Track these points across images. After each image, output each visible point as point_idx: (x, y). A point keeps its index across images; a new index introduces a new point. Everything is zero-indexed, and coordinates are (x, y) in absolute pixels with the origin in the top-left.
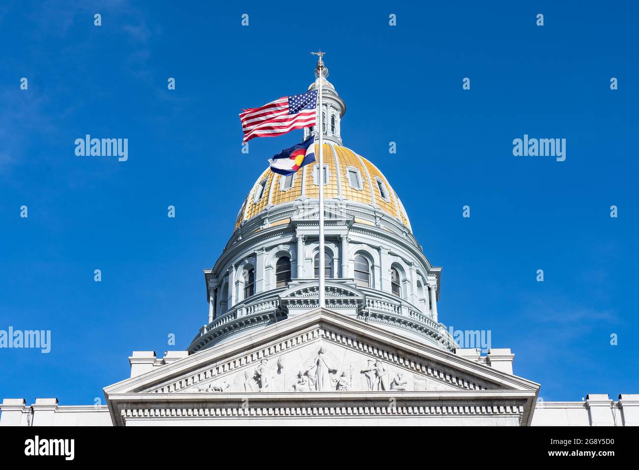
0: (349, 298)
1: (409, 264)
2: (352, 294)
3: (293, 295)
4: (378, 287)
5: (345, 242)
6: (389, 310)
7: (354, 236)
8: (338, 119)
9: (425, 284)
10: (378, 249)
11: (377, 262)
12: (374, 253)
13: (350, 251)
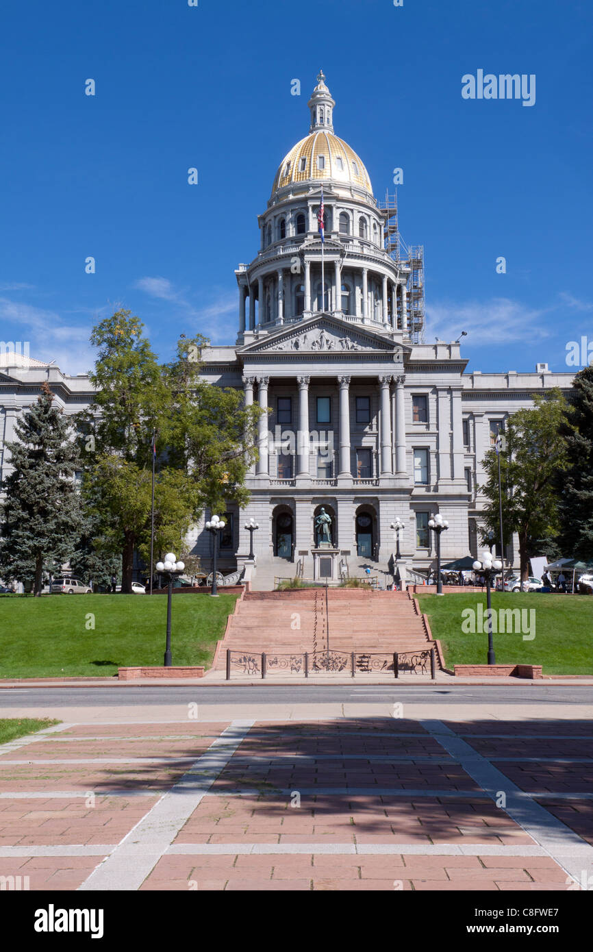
0: (336, 248)
1: (369, 216)
2: (337, 246)
3: (307, 246)
4: (351, 234)
5: (334, 209)
6: (357, 250)
7: (340, 204)
8: (331, 112)
9: (378, 224)
10: (352, 210)
11: (351, 219)
12: (349, 212)
13: (336, 214)
